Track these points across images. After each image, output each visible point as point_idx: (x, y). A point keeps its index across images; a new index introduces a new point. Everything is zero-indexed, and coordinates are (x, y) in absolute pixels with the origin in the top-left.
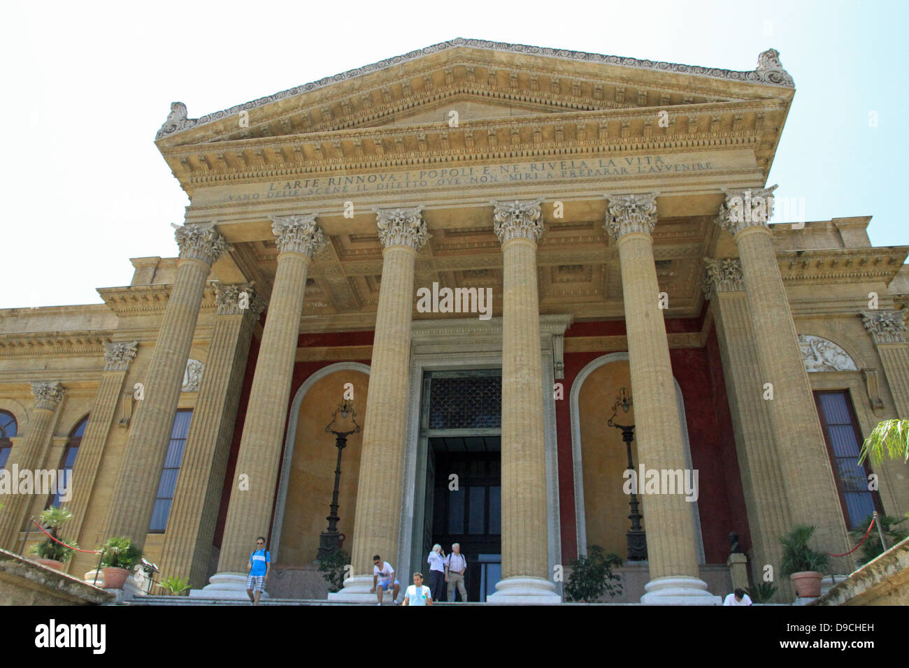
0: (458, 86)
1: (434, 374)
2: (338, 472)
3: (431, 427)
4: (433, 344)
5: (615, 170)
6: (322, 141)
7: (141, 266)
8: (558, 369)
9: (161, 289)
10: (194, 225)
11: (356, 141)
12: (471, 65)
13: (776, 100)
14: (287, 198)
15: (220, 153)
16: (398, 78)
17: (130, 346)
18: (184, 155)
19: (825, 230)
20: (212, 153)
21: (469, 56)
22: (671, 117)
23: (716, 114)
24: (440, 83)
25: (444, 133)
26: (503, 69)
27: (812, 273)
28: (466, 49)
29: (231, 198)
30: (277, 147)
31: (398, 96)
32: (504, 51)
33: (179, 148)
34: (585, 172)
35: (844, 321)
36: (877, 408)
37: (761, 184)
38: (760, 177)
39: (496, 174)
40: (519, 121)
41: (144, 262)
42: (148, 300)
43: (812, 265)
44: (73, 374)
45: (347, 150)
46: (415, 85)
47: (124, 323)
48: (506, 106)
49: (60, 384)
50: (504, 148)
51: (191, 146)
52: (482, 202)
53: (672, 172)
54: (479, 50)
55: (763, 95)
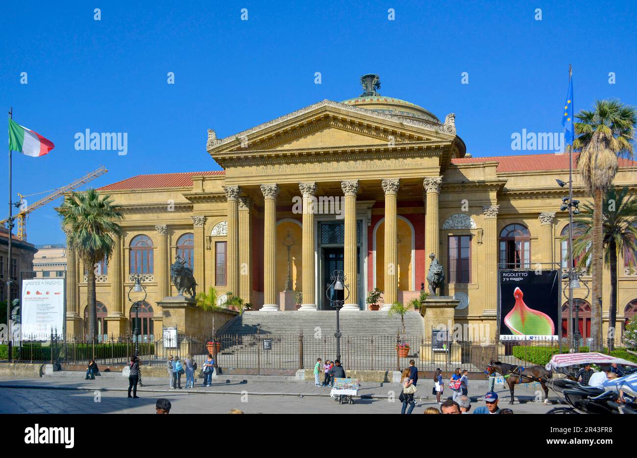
0: (327, 121)
1: (322, 222)
3: (322, 243)
5: (386, 166)
6: (275, 153)
7: (196, 180)
8: (369, 222)
9: (210, 194)
10: (230, 186)
11: (288, 153)
12: (331, 114)
13: (448, 140)
14: (264, 174)
15: (235, 156)
16: (302, 120)
17: (202, 217)
18: (220, 157)
19: (480, 167)
20: (231, 156)
21: (330, 110)
22: (407, 147)
23: (425, 146)
24: (319, 120)
25: (322, 151)
26: (344, 117)
27: (468, 189)
28: (329, 107)
29: (242, 173)
30: (257, 155)
31: (302, 126)
32: (344, 109)
33: (217, 153)
34: (375, 167)
35: (477, 208)
36: (478, 243)
37: (438, 173)
38: (439, 170)
39: (342, 166)
40: (350, 147)
41: (197, 179)
42: (204, 198)
43: (468, 186)
44: (172, 220)
45: (285, 156)
46: (308, 122)
47: (196, 206)
48: (346, 131)
49: (167, 225)
50: (345, 156)
51: (222, 152)
52: (337, 179)
53: (407, 167)
54: (334, 108)
55: (444, 137)
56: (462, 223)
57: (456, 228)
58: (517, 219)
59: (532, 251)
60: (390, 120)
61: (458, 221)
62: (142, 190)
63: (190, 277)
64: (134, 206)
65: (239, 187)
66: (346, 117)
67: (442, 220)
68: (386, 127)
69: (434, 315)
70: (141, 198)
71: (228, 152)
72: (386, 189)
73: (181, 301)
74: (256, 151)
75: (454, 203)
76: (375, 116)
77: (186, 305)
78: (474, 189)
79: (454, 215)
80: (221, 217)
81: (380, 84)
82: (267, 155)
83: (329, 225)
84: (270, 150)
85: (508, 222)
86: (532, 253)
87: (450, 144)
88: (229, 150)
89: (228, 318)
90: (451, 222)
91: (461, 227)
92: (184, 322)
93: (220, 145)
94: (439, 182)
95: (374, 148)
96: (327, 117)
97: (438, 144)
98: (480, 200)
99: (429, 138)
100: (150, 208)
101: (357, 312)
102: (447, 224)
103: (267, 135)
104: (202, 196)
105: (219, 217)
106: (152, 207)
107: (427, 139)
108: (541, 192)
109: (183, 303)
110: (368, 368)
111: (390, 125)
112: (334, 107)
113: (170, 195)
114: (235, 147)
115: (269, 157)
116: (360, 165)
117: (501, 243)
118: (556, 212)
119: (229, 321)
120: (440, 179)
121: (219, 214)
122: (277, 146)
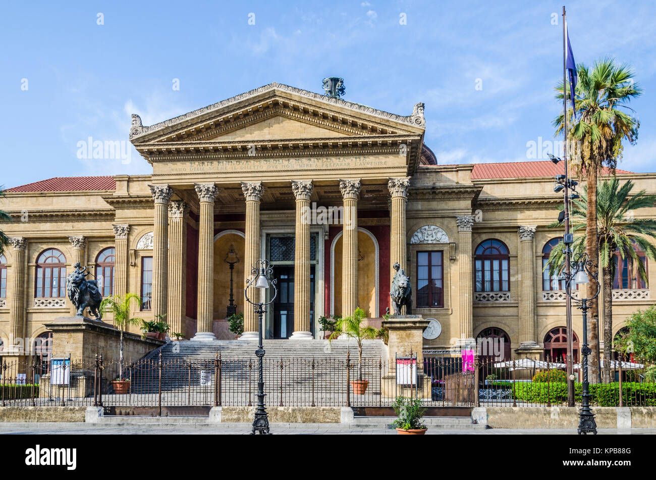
0: (276, 109)
1: (271, 235)
2: (232, 280)
3: (271, 260)
4: (270, 221)
5: (345, 164)
6: (213, 145)
7: (120, 181)
8: (326, 235)
9: (136, 198)
10: (158, 185)
11: (229, 146)
12: (281, 100)
13: (416, 134)
14: (199, 172)
15: (164, 148)
16: (246, 106)
17: (126, 226)
18: (146, 148)
19: (452, 171)
20: (160, 147)
21: (280, 95)
22: (370, 141)
23: (390, 140)
24: (267, 107)
25: (269, 144)
26: (297, 104)
27: (440, 196)
28: (278, 91)
29: (173, 170)
30: (192, 147)
31: (246, 115)
32: (296, 94)
33: (143, 144)
34: (332, 164)
35: (449, 219)
36: (452, 259)
37: (405, 174)
38: (406, 170)
39: (293, 164)
40: (303, 140)
41: (120, 179)
42: (129, 202)
43: (439, 193)
44: (90, 231)
45: (225, 150)
46: (254, 109)
47: (119, 213)
48: (298, 121)
49: (84, 236)
50: (297, 151)
51: (148, 143)
52: (287, 179)
53: (369, 166)
54: (285, 93)
55: (411, 131)
56: (432, 237)
57: (425, 242)
58: (494, 234)
59: (511, 271)
60: (350, 108)
61: (428, 234)
62: (54, 193)
63: (94, 292)
64: (42, 212)
65: (170, 187)
66: (298, 104)
67: (409, 232)
68: (345, 117)
69: (398, 339)
70: (52, 203)
71: (156, 143)
72: (345, 191)
73: (78, 323)
74: (190, 142)
75: (424, 212)
76: (332, 104)
77: (84, 327)
78: (446, 197)
79: (424, 227)
80: (149, 227)
81: (344, 89)
82: (204, 147)
83: (280, 238)
84: (207, 141)
85: (484, 237)
86: (511, 273)
87: (419, 138)
88: (157, 140)
89: (149, 349)
90: (420, 235)
91: (431, 240)
92: (82, 351)
93: (146, 134)
94: (406, 184)
95: (330, 142)
96: (276, 104)
97: (405, 139)
98: (453, 210)
99: (395, 131)
100: (63, 216)
101: (309, 341)
102: (415, 238)
103: (205, 123)
104: (127, 200)
105: (146, 227)
106: (65, 213)
107: (393, 133)
108: (520, 201)
109: (79, 325)
110: (307, 404)
111: (349, 114)
112: (284, 91)
113: (89, 200)
114: (165, 137)
115: (206, 151)
116: (314, 163)
117: (477, 262)
118: (537, 225)
119: (149, 353)
120: (407, 180)
121: (147, 222)
122: (216, 137)
